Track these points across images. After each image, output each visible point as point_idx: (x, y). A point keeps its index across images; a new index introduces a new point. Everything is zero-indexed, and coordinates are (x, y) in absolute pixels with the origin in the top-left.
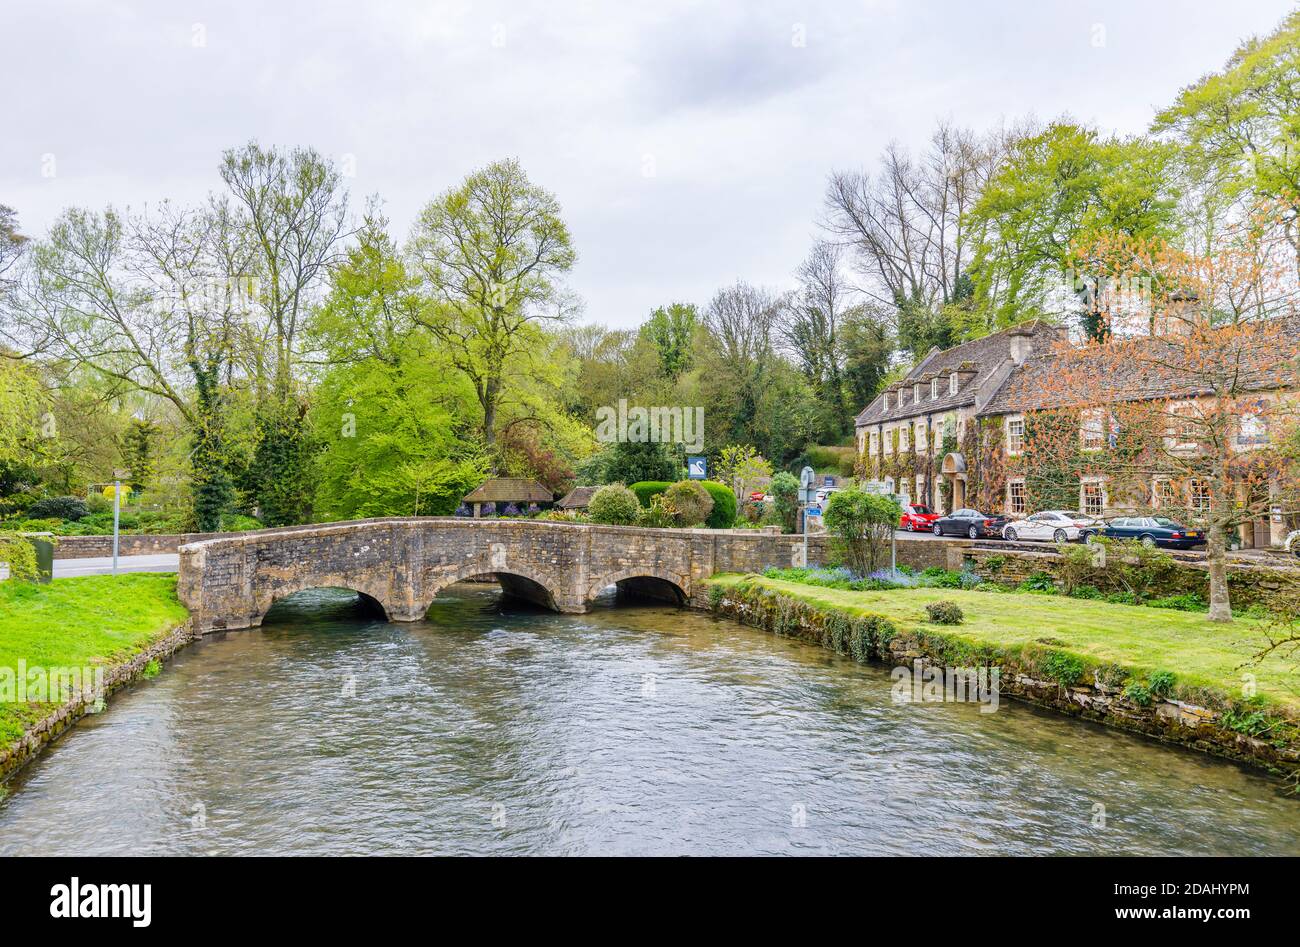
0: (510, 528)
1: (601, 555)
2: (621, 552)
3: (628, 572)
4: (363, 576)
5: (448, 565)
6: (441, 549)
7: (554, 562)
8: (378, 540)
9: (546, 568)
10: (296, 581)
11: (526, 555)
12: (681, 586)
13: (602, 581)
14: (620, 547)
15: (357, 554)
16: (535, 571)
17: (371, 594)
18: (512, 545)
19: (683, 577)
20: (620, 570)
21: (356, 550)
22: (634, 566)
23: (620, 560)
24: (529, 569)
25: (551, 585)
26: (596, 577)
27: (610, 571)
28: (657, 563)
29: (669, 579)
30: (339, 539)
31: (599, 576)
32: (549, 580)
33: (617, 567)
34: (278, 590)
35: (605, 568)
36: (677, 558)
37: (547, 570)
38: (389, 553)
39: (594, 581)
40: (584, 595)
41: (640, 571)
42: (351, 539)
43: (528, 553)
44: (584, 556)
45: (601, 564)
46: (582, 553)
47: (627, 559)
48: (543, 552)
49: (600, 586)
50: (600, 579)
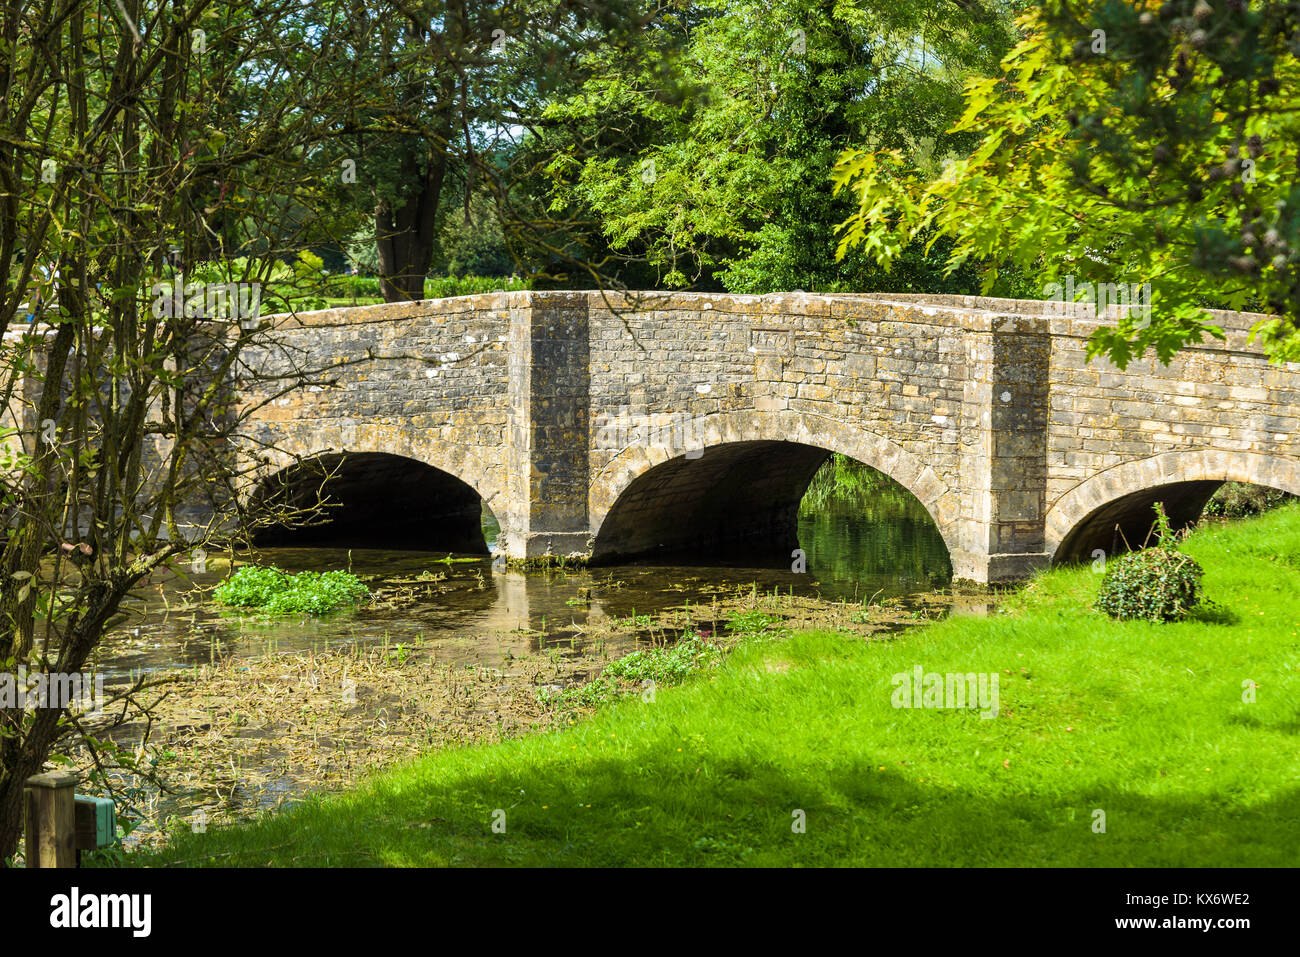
1: (1085, 406)
2: (1150, 401)
3: (1172, 467)
4: (447, 430)
5: (648, 412)
6: (628, 368)
8: (479, 338)
9: (916, 437)
10: (303, 432)
11: (857, 397)
15: (431, 373)
17: (463, 478)
18: (818, 366)
21: (431, 363)
23: (1147, 426)
24: (868, 435)
25: (929, 489)
26: (1070, 472)
27: (1111, 459)
30: (391, 332)
32: (927, 473)
33: (1134, 443)
35: (1100, 446)
37: (920, 444)
38: (505, 373)
39: (1063, 486)
40: (1012, 524)
41: (1212, 462)
42: (417, 334)
43: (864, 389)
44: (1012, 405)
45: (1083, 432)
46: (1006, 397)
47: (1170, 423)
48: (907, 389)
49: (1081, 502)
50: (1079, 482)
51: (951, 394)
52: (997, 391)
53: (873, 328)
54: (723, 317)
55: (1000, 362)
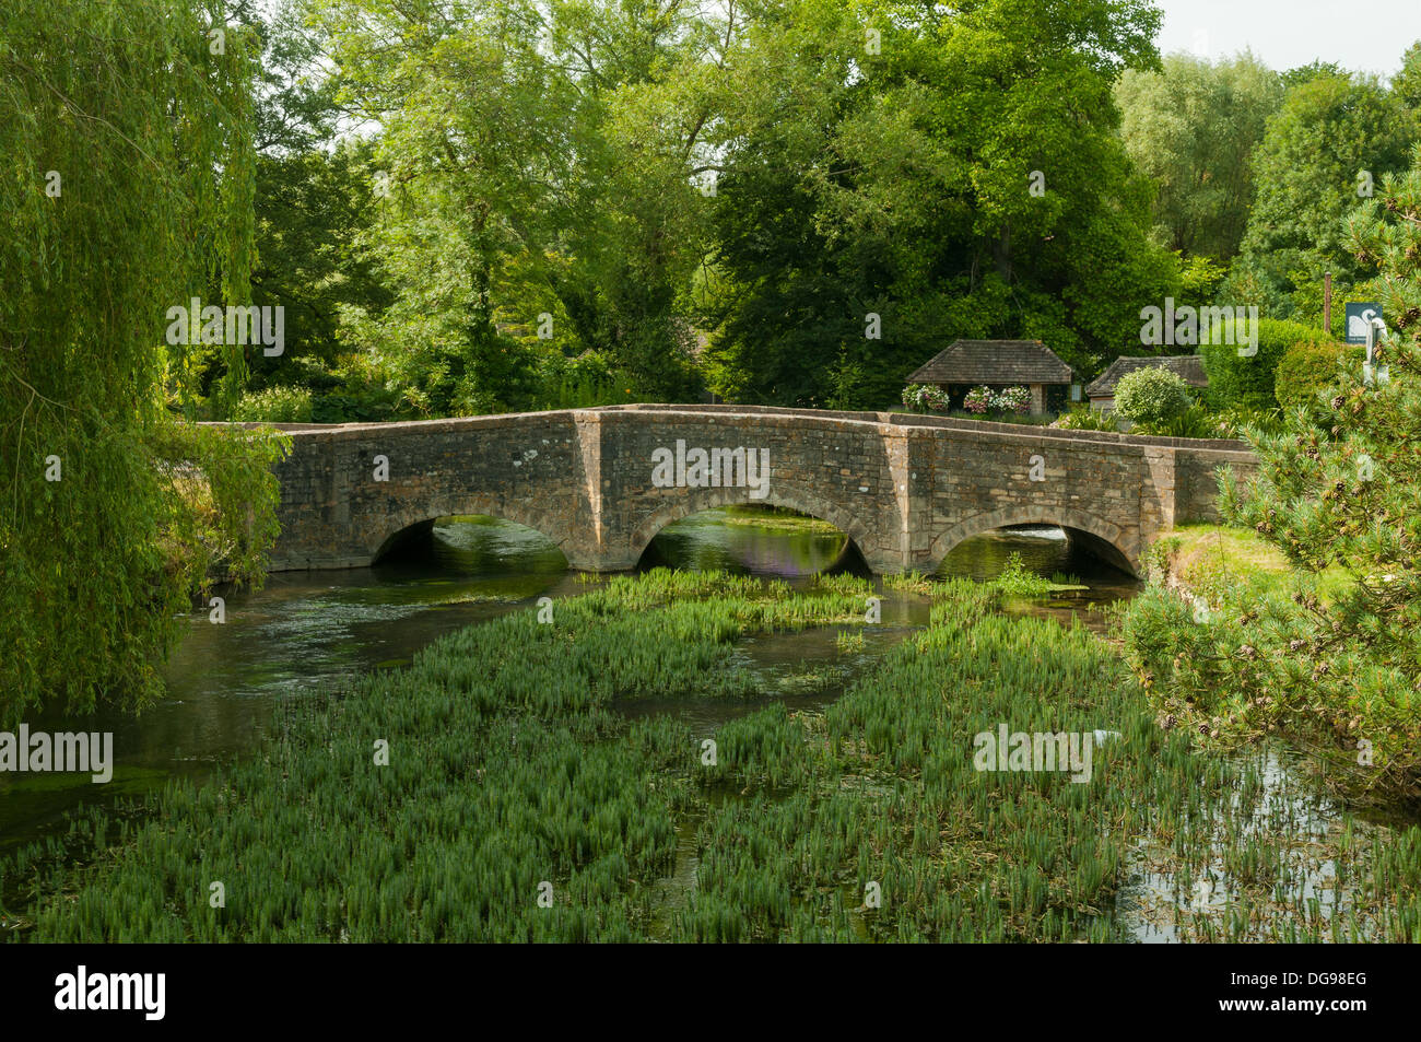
0: (782, 426)
1: (955, 480)
2: (996, 477)
7: (865, 489)
8: (551, 440)
9: (848, 499)
11: (811, 476)
12: (1120, 545)
13: (956, 529)
14: (994, 467)
15: (518, 463)
16: (828, 504)
18: (785, 457)
19: (1124, 529)
20: (993, 510)
21: (518, 456)
22: (1022, 504)
23: (994, 492)
25: (856, 531)
26: (946, 520)
27: (972, 512)
28: (1070, 501)
29: (1095, 532)
30: (488, 437)
31: (952, 520)
32: (855, 521)
34: (394, 516)
35: (963, 505)
36: (1110, 493)
37: (853, 505)
38: (570, 463)
39: (942, 528)
40: (917, 551)
41: (1034, 513)
42: (507, 438)
43: (815, 471)
44: (917, 481)
45: (955, 496)
46: (914, 476)
47: (1008, 490)
48: (842, 472)
49: (953, 537)
50: (953, 525)
51: (872, 474)
52: (910, 474)
53: (821, 434)
54: (721, 428)
55: (912, 455)
